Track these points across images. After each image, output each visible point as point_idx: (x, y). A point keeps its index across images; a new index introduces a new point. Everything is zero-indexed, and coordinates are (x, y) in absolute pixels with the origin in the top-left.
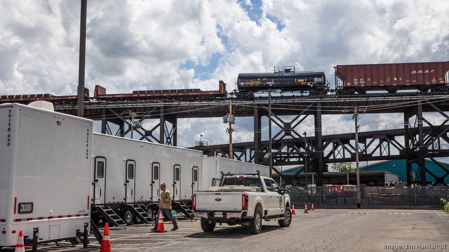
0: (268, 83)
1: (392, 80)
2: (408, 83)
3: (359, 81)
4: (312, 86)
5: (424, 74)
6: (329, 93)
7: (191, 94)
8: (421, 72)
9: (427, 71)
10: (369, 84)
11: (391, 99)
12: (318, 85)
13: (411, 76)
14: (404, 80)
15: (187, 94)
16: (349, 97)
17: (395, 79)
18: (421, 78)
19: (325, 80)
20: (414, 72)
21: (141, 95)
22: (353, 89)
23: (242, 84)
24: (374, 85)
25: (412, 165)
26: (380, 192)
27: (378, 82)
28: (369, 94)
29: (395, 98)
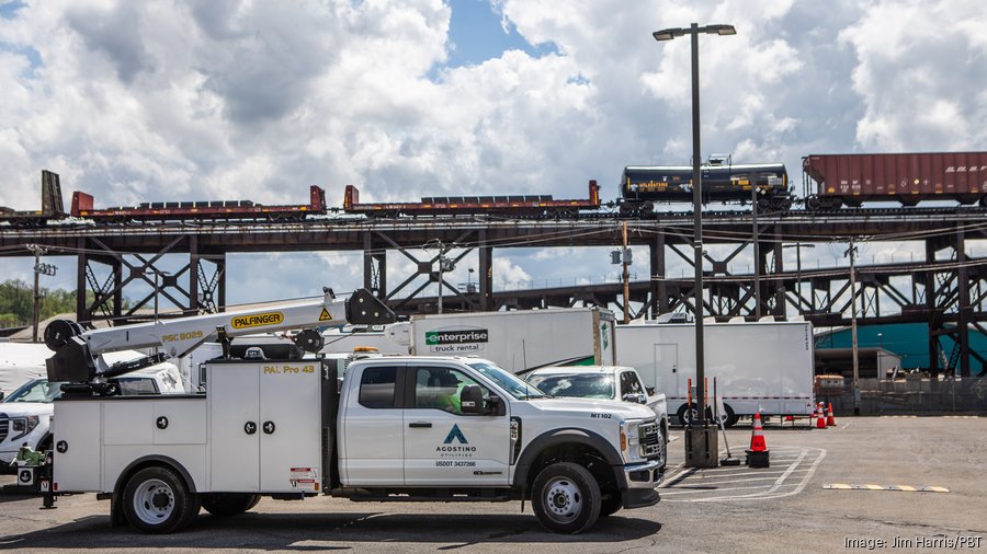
0: (682, 186)
1: (910, 183)
2: (938, 189)
3: (850, 184)
4: (763, 192)
5: (967, 173)
6: (794, 207)
7: (535, 205)
8: (962, 169)
9: (973, 169)
10: (869, 191)
11: (909, 219)
12: (775, 191)
13: (944, 178)
14: (932, 183)
15: (528, 205)
16: (833, 215)
17: (917, 182)
18: (963, 180)
19: (786, 181)
20: (950, 169)
21: (437, 206)
22: (839, 200)
23: (633, 187)
24: (878, 192)
25: (941, 338)
26: (884, 388)
27: (886, 187)
28: (868, 210)
29: (917, 218)
